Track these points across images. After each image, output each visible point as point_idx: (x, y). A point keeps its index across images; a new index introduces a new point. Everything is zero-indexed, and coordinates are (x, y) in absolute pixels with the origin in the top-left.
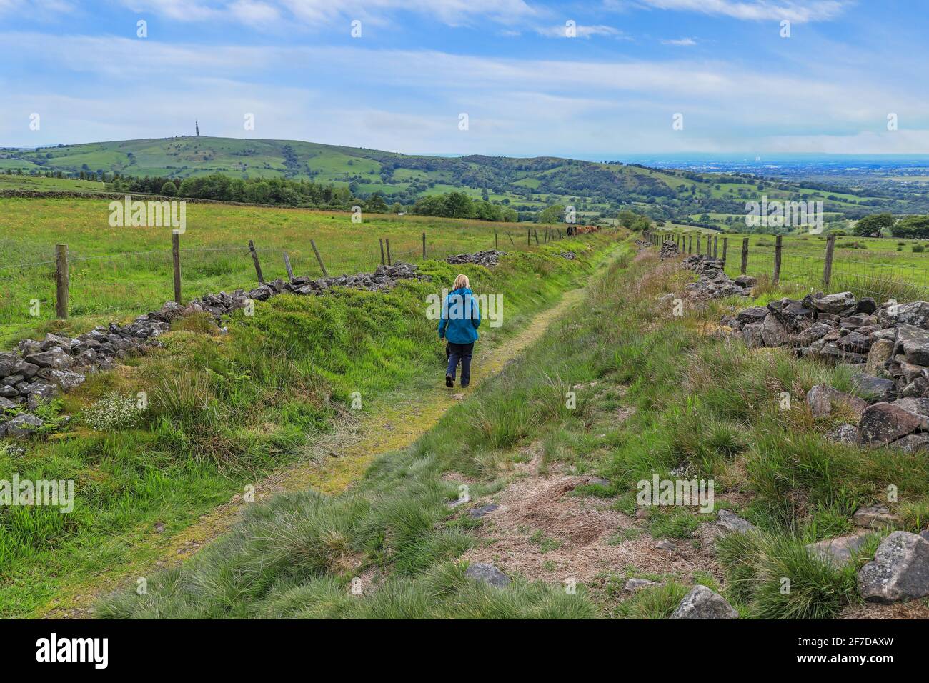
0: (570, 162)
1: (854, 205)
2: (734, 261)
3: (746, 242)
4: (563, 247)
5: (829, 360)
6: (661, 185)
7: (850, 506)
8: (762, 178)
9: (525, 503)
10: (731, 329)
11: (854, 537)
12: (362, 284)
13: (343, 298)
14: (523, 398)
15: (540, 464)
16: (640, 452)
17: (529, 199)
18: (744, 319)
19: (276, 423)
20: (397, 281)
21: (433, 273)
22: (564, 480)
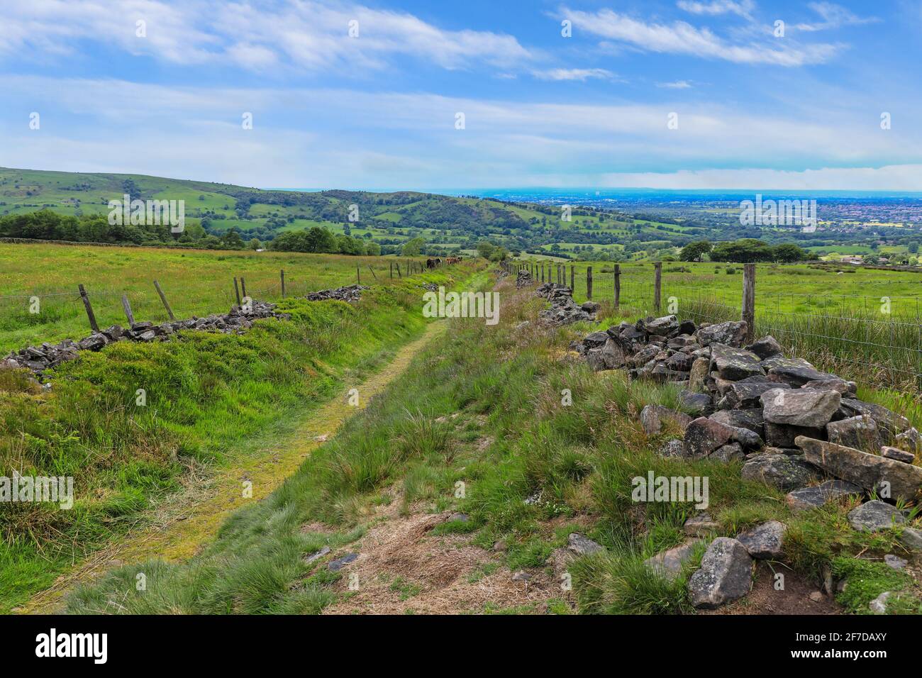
0: (429, 196)
1: (678, 234)
2: (581, 287)
3: (589, 270)
4: (425, 279)
5: (659, 378)
6: (514, 218)
7: (680, 517)
8: (602, 210)
9: (385, 549)
10: (578, 354)
11: (685, 547)
12: (213, 325)
13: (192, 343)
14: (386, 436)
15: (401, 504)
16: (496, 483)
17: (391, 233)
18: (589, 344)
19: (112, 488)
20: (253, 321)
21: (292, 311)
22: (424, 519)
